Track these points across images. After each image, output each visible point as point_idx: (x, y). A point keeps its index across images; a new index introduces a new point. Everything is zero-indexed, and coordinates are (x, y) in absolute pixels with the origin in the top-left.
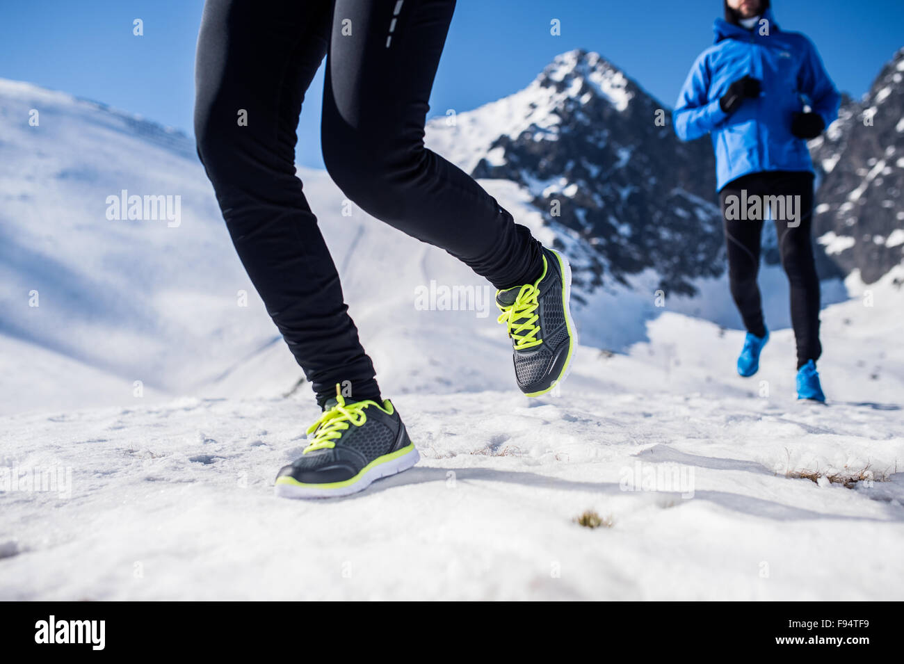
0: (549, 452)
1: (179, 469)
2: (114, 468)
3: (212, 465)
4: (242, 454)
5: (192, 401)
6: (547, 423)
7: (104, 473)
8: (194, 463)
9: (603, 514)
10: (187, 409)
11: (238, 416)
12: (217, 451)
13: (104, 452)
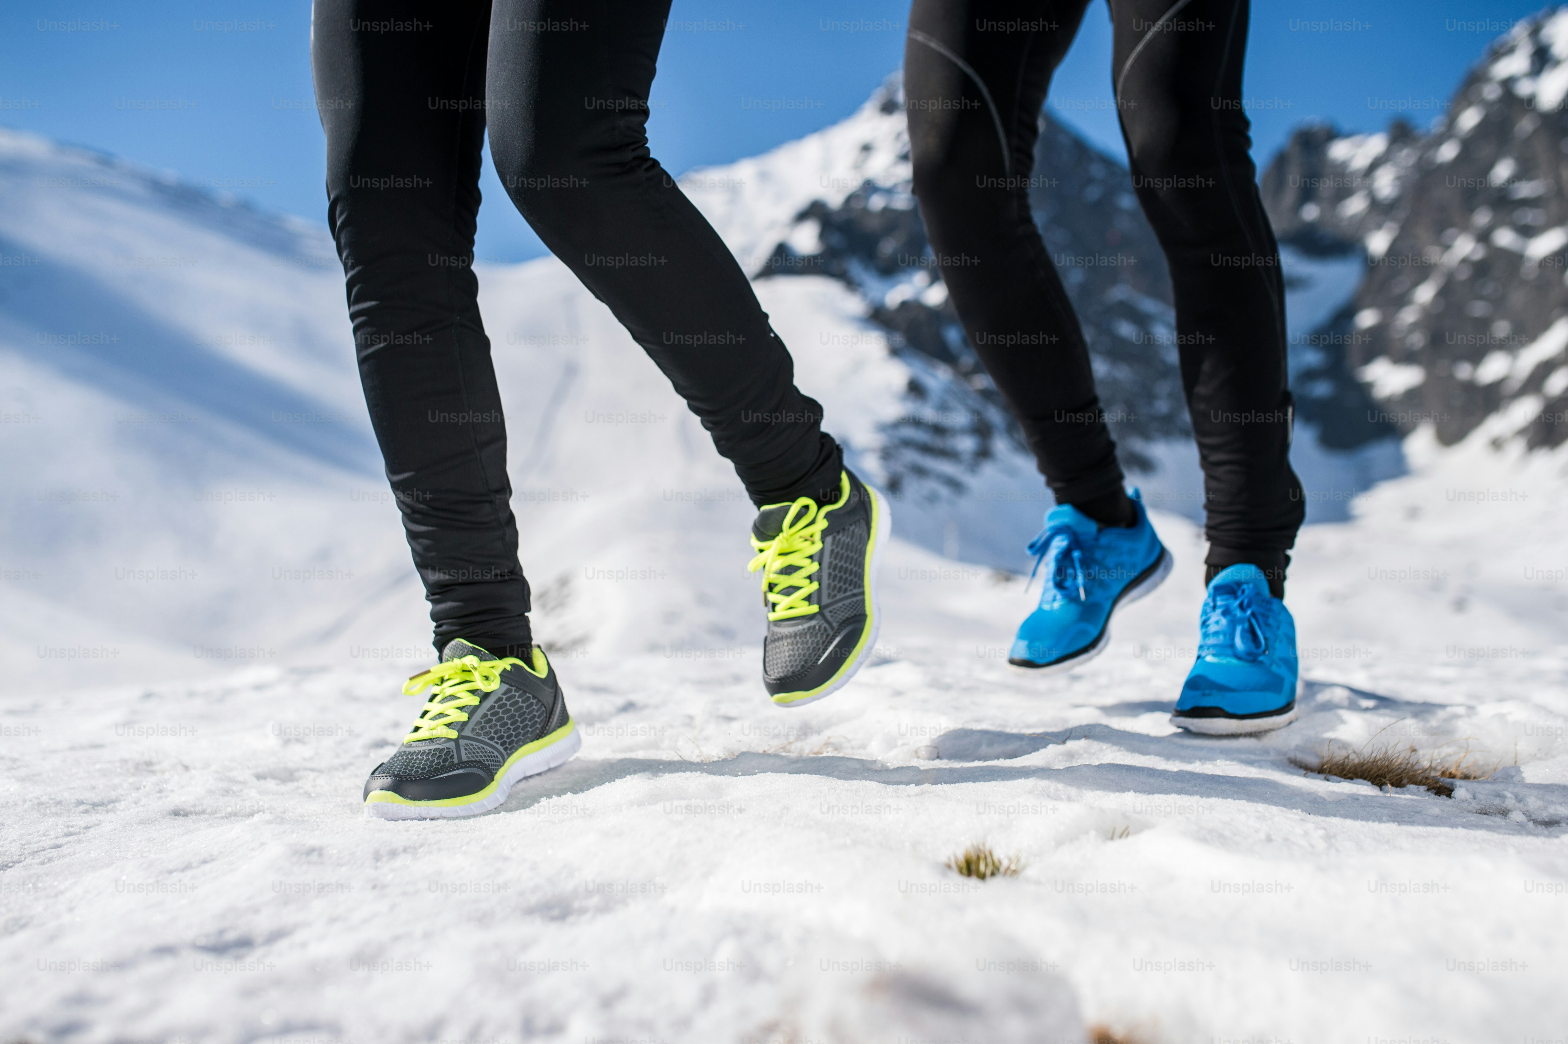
0: (904, 745)
1: (234, 792)
2: (113, 795)
3: (296, 784)
4: (351, 764)
5: (268, 673)
6: (898, 693)
7: (95, 805)
8: (262, 782)
9: (1001, 854)
10: (259, 687)
11: (349, 696)
12: (305, 759)
13: (98, 766)
